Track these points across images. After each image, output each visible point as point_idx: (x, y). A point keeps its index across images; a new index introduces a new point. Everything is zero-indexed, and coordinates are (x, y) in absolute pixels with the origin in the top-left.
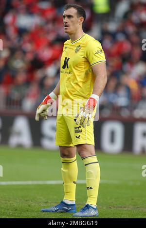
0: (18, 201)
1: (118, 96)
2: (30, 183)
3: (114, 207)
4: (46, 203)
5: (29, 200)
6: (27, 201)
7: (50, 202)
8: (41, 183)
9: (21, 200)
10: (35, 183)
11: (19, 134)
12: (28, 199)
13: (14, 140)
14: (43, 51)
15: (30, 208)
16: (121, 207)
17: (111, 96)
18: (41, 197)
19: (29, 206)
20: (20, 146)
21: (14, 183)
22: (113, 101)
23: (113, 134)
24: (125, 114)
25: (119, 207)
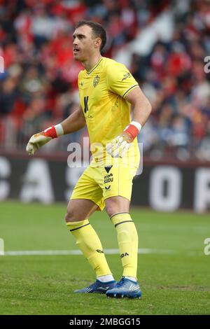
0: (34, 278)
1: (174, 131)
2: (50, 252)
3: (168, 287)
4: (72, 281)
5: (48, 277)
6: (45, 278)
7: (77, 279)
8: (65, 252)
9: (37, 276)
10: (57, 252)
11: (35, 184)
12: (47, 275)
13: (27, 193)
14: (69, 69)
15: (50, 288)
16: (177, 287)
17: (164, 131)
18: (65, 273)
19: (49, 285)
20: (36, 201)
21: (28, 253)
22: (167, 139)
23: (166, 184)
24: (183, 156)
25: (174, 287)
